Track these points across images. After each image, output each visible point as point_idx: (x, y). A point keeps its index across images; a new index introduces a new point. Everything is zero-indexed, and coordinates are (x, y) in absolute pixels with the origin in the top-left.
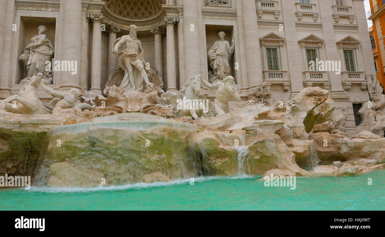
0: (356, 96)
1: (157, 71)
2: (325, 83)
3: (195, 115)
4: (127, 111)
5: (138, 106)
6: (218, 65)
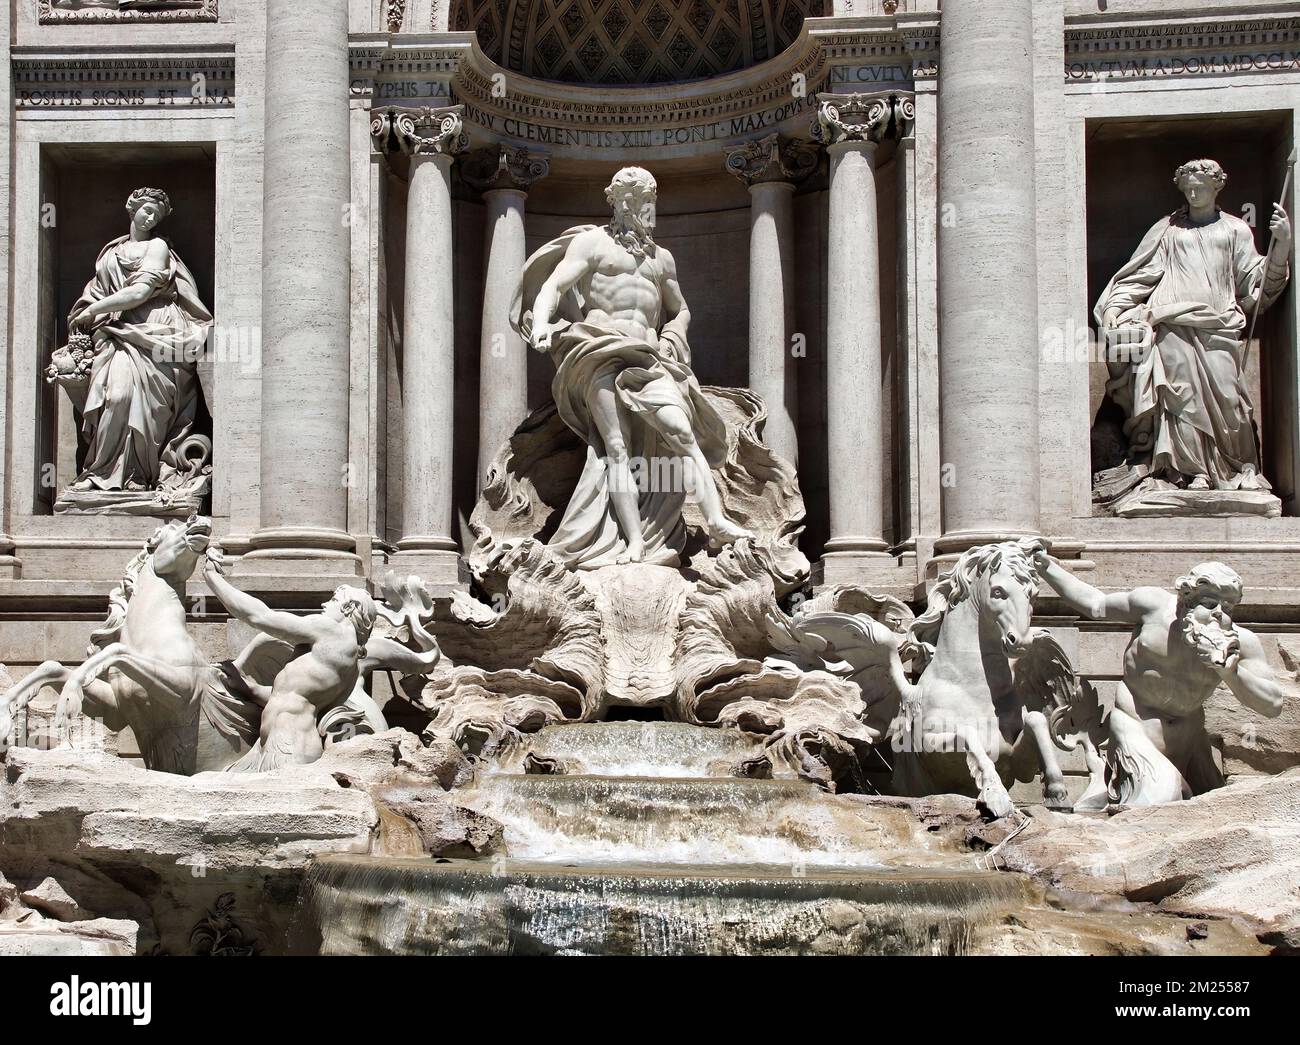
3: (994, 793)
4: (606, 695)
5: (664, 665)
6: (1161, 389)
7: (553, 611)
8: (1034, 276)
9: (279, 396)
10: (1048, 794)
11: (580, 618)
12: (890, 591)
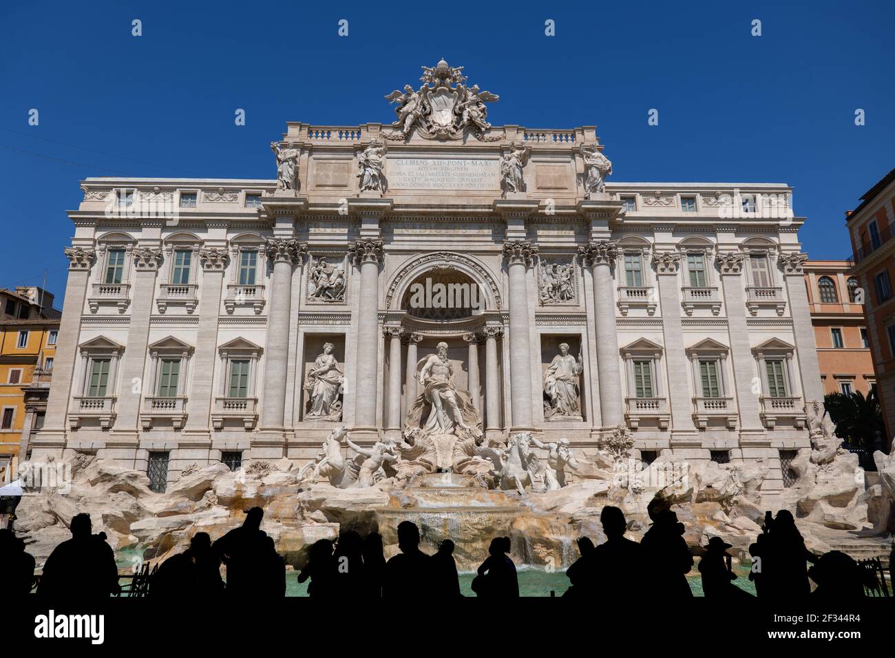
0: (786, 437)
1: (471, 400)
2: (729, 416)
3: (521, 489)
4: (437, 466)
5: (450, 459)
6: (558, 393)
7: (425, 446)
8: (530, 369)
9: (360, 394)
10: (532, 488)
11: (431, 448)
12: (501, 440)
